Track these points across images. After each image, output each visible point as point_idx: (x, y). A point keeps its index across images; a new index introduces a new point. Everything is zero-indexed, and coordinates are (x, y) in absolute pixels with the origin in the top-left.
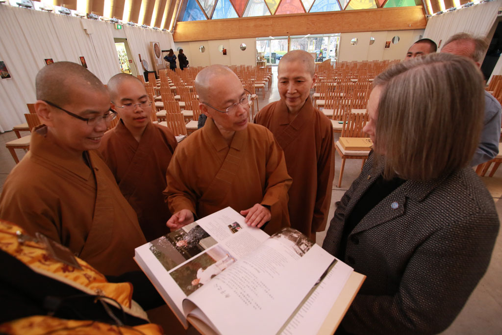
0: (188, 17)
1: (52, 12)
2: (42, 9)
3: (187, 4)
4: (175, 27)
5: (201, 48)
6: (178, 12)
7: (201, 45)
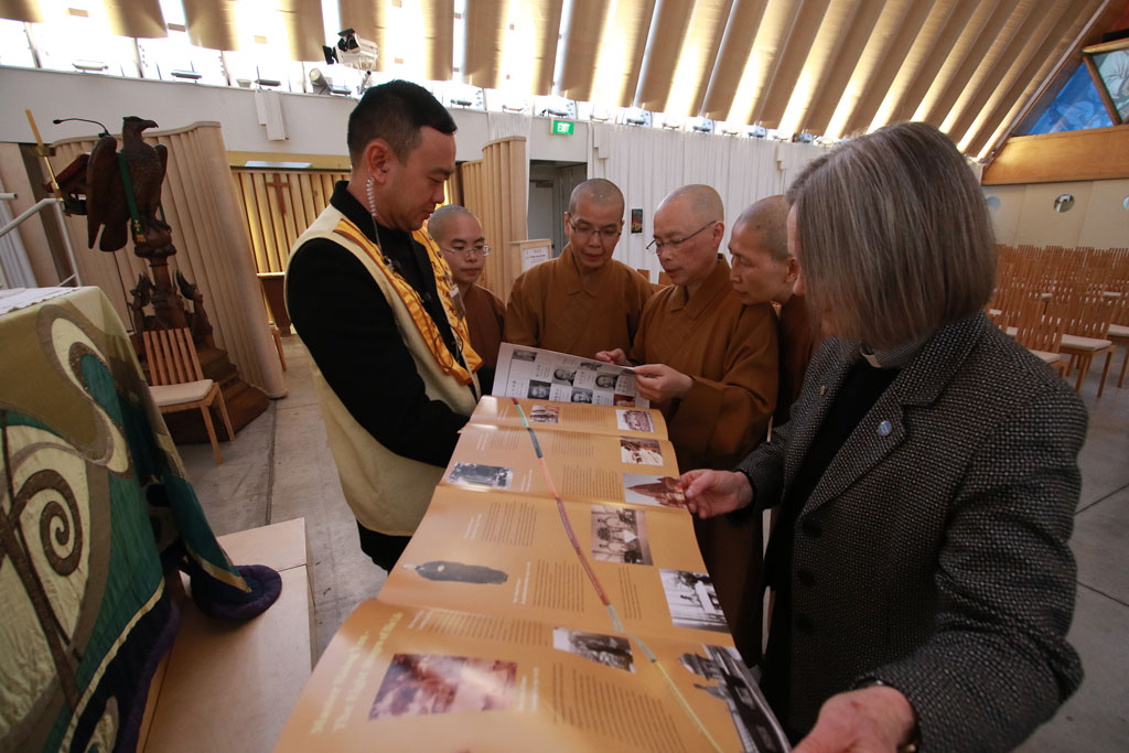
0: (1052, 124)
1: (738, 136)
2: (725, 132)
3: (1057, 92)
4: (997, 151)
5: (1061, 200)
6: (1021, 114)
7: (1063, 192)
